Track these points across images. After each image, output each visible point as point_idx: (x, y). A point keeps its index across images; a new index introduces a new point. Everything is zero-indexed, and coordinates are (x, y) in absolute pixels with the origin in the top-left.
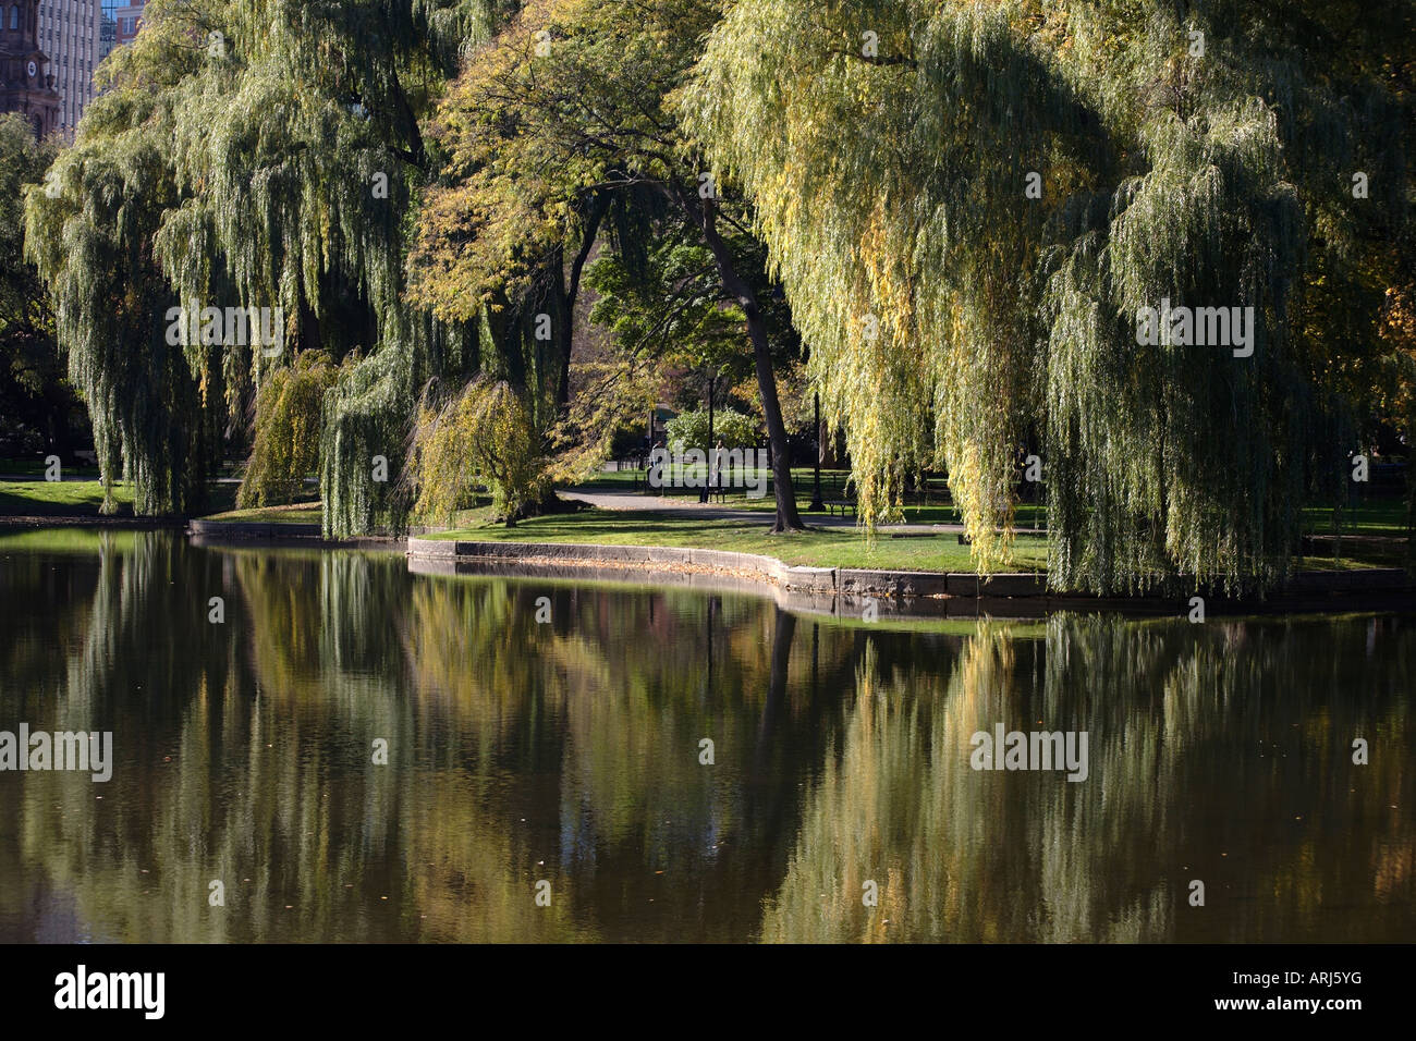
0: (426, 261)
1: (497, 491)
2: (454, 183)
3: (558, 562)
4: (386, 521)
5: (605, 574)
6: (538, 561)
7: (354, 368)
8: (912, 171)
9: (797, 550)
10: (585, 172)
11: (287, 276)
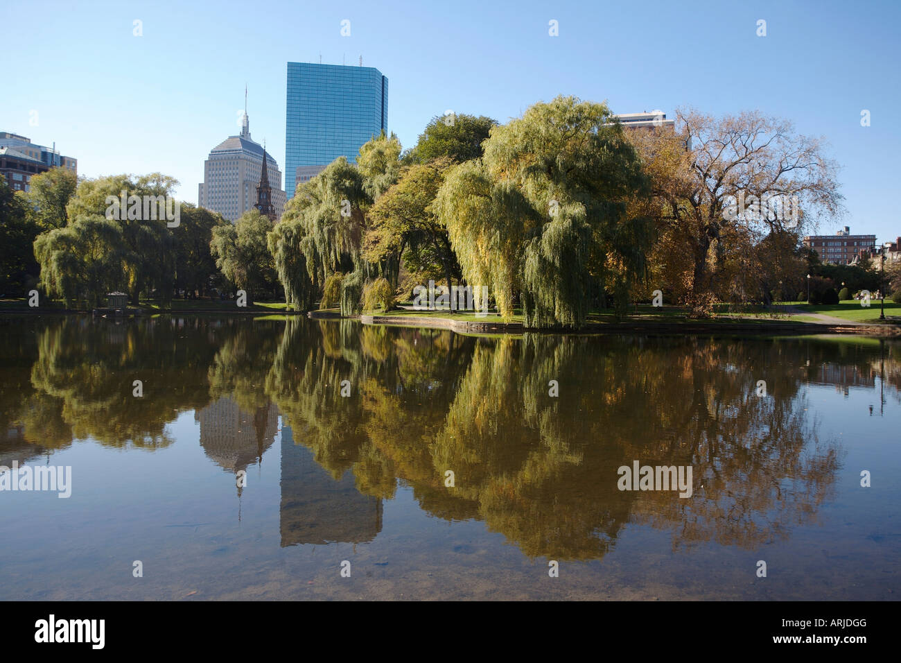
0: (367, 248)
1: (383, 305)
2: (373, 229)
3: (398, 321)
4: (356, 312)
5: (409, 324)
6: (393, 321)
7: (348, 276)
8: (490, 223)
9: (457, 317)
10: (405, 228)
11: (332, 253)
